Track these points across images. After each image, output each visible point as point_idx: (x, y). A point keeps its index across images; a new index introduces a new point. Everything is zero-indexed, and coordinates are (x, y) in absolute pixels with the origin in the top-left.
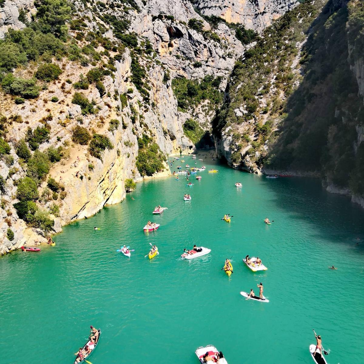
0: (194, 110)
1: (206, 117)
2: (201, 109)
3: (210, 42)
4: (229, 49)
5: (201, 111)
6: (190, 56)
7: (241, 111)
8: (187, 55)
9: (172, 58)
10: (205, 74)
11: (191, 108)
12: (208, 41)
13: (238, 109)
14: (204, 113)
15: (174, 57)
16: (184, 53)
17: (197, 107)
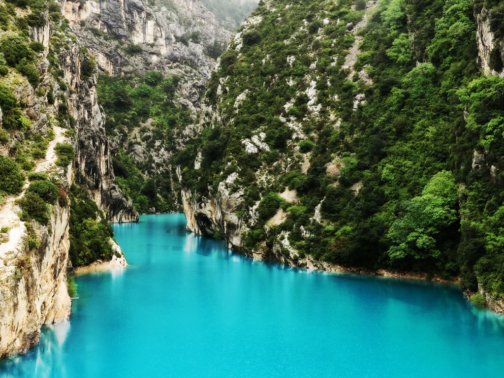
0: (125, 135)
1: (149, 151)
2: (138, 135)
3: (160, 10)
4: (195, 26)
5: (139, 140)
6: (121, 32)
7: (254, 144)
8: (114, 30)
9: (85, 34)
10: (147, 69)
11: (120, 133)
12: (156, 7)
13: (248, 140)
14: (144, 144)
15: (90, 32)
16: (109, 27)
17: (131, 130)
